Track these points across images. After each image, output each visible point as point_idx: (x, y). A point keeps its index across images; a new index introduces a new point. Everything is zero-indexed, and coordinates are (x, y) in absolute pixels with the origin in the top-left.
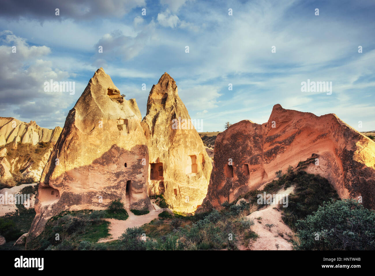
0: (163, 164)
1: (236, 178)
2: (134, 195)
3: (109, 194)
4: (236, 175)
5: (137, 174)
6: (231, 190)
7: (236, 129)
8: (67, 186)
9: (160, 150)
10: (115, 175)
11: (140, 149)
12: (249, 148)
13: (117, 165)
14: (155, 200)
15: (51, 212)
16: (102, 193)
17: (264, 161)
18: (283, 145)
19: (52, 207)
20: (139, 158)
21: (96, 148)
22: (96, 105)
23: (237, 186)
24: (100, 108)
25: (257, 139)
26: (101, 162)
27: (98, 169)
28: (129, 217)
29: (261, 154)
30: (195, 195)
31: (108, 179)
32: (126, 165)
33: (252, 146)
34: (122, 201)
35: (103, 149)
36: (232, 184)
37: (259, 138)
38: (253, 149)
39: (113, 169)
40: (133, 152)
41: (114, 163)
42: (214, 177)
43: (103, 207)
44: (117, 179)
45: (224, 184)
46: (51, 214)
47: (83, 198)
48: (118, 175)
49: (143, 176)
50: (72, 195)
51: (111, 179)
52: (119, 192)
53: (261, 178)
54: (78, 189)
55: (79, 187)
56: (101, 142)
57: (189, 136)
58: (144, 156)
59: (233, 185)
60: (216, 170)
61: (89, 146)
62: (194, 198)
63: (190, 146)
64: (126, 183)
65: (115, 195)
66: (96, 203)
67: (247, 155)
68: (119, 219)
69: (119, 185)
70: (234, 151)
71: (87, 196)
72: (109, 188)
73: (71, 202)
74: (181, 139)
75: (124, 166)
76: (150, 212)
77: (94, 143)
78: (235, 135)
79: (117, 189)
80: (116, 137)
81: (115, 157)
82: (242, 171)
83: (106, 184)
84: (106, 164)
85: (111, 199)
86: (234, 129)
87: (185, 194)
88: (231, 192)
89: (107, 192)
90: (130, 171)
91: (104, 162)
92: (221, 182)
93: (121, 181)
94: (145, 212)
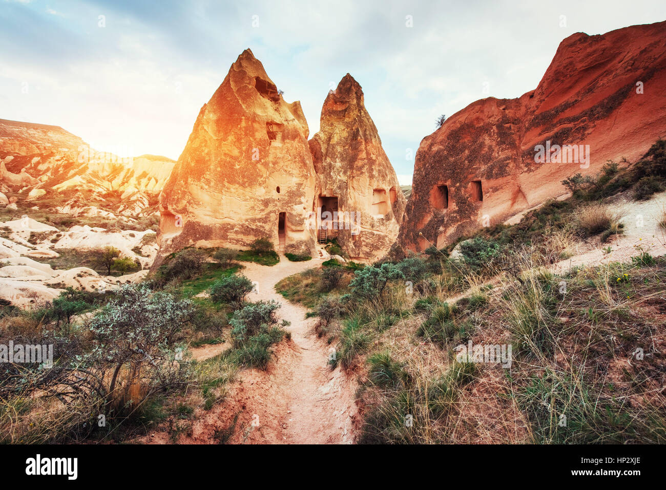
0: (339, 199)
1: (453, 207)
2: (290, 234)
3: (253, 229)
4: (454, 202)
5: (296, 205)
6: (441, 229)
7: (460, 120)
8: (192, 213)
9: (334, 178)
10: (261, 202)
11: (300, 168)
12: (486, 149)
13: (264, 188)
14: (326, 246)
15: (171, 247)
16: (242, 226)
17: (521, 168)
18: (583, 121)
19: (173, 241)
20: (299, 182)
21: (233, 161)
22: (236, 98)
23: (453, 220)
24: (240, 102)
25: (507, 128)
26: (241, 181)
27: (237, 191)
28: (280, 263)
29: (515, 155)
30: (381, 243)
31: (251, 207)
32: (278, 190)
33: (494, 144)
34: (271, 241)
35: (243, 162)
36: (445, 218)
37: (512, 125)
38: (496, 149)
39: (260, 194)
40: (291, 172)
41: (260, 184)
42: (411, 210)
43: (245, 246)
44: (265, 209)
45: (428, 218)
46: (171, 250)
47: (214, 231)
48: (266, 202)
49: (304, 209)
50: (200, 226)
51: (256, 207)
52: (267, 227)
53: (510, 202)
54: (208, 218)
55: (210, 216)
56: (241, 153)
57: (377, 163)
58: (307, 179)
59: (446, 220)
60: (416, 198)
61: (223, 157)
62: (379, 247)
63: (377, 175)
64: (278, 216)
65: (261, 231)
66: (233, 239)
67: (480, 163)
68: (263, 264)
69: (268, 218)
70: (452, 159)
71: (221, 229)
72: (254, 220)
73: (198, 236)
74: (365, 166)
75: (275, 191)
76: (312, 259)
77: (231, 154)
78: (457, 132)
79: (265, 222)
80: (265, 148)
81: (262, 176)
82: (467, 195)
83: (248, 215)
84: (249, 185)
85: (255, 236)
86: (455, 122)
87: (367, 241)
88: (441, 232)
89: (250, 225)
90: (284, 200)
91: (245, 182)
92: (423, 217)
93: (271, 212)
94: (306, 257)
